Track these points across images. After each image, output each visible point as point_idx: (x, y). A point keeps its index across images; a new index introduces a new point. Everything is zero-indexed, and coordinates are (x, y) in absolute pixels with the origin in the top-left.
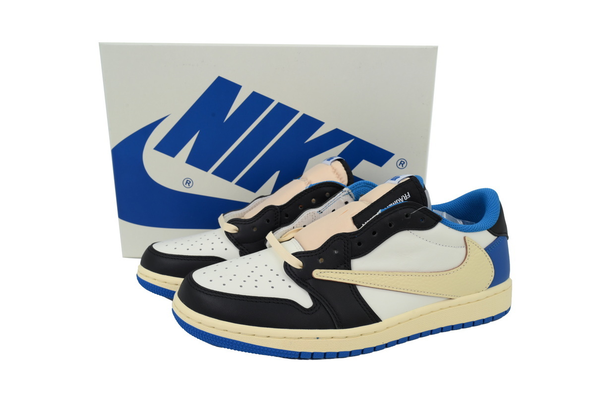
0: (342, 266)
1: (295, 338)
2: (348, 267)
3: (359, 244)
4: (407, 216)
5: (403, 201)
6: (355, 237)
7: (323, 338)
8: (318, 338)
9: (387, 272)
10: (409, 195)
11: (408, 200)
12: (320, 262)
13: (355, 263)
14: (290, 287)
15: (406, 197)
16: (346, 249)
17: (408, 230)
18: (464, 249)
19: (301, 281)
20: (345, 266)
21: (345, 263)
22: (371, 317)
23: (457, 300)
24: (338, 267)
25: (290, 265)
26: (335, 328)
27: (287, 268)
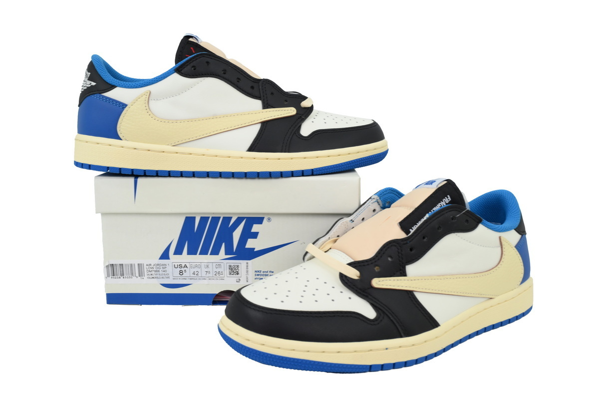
0: (398, 273)
1: (365, 351)
2: (403, 274)
3: (411, 250)
4: (452, 219)
5: (445, 204)
6: (407, 243)
7: (392, 348)
8: (387, 349)
9: (438, 276)
10: (449, 198)
11: (450, 203)
12: (377, 271)
13: (410, 269)
14: (350, 298)
15: (447, 200)
16: (400, 255)
17: (454, 232)
18: (499, 249)
19: (361, 292)
20: (401, 273)
21: (400, 270)
22: (430, 323)
23: (497, 300)
24: (394, 274)
25: (346, 276)
26: (401, 337)
27: (344, 279)
